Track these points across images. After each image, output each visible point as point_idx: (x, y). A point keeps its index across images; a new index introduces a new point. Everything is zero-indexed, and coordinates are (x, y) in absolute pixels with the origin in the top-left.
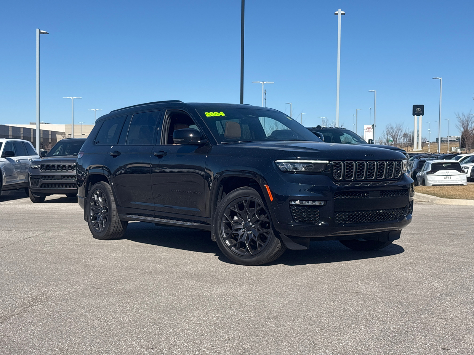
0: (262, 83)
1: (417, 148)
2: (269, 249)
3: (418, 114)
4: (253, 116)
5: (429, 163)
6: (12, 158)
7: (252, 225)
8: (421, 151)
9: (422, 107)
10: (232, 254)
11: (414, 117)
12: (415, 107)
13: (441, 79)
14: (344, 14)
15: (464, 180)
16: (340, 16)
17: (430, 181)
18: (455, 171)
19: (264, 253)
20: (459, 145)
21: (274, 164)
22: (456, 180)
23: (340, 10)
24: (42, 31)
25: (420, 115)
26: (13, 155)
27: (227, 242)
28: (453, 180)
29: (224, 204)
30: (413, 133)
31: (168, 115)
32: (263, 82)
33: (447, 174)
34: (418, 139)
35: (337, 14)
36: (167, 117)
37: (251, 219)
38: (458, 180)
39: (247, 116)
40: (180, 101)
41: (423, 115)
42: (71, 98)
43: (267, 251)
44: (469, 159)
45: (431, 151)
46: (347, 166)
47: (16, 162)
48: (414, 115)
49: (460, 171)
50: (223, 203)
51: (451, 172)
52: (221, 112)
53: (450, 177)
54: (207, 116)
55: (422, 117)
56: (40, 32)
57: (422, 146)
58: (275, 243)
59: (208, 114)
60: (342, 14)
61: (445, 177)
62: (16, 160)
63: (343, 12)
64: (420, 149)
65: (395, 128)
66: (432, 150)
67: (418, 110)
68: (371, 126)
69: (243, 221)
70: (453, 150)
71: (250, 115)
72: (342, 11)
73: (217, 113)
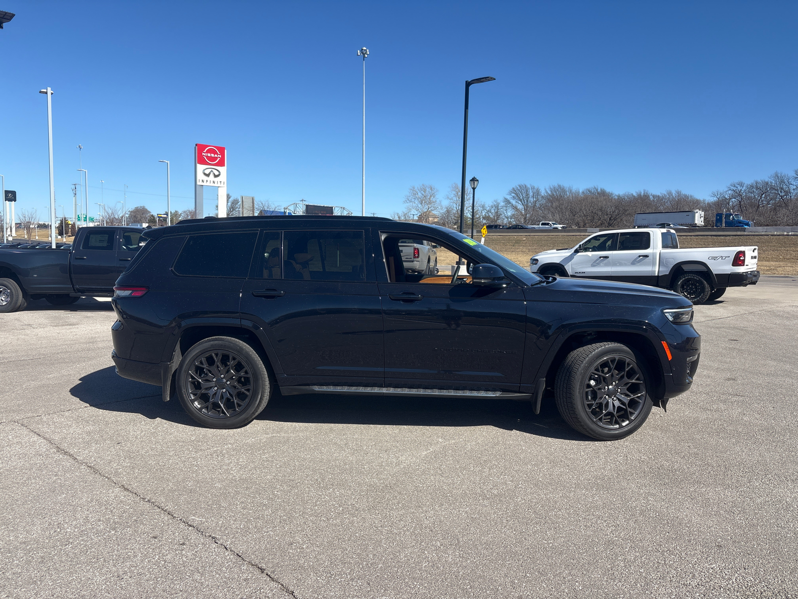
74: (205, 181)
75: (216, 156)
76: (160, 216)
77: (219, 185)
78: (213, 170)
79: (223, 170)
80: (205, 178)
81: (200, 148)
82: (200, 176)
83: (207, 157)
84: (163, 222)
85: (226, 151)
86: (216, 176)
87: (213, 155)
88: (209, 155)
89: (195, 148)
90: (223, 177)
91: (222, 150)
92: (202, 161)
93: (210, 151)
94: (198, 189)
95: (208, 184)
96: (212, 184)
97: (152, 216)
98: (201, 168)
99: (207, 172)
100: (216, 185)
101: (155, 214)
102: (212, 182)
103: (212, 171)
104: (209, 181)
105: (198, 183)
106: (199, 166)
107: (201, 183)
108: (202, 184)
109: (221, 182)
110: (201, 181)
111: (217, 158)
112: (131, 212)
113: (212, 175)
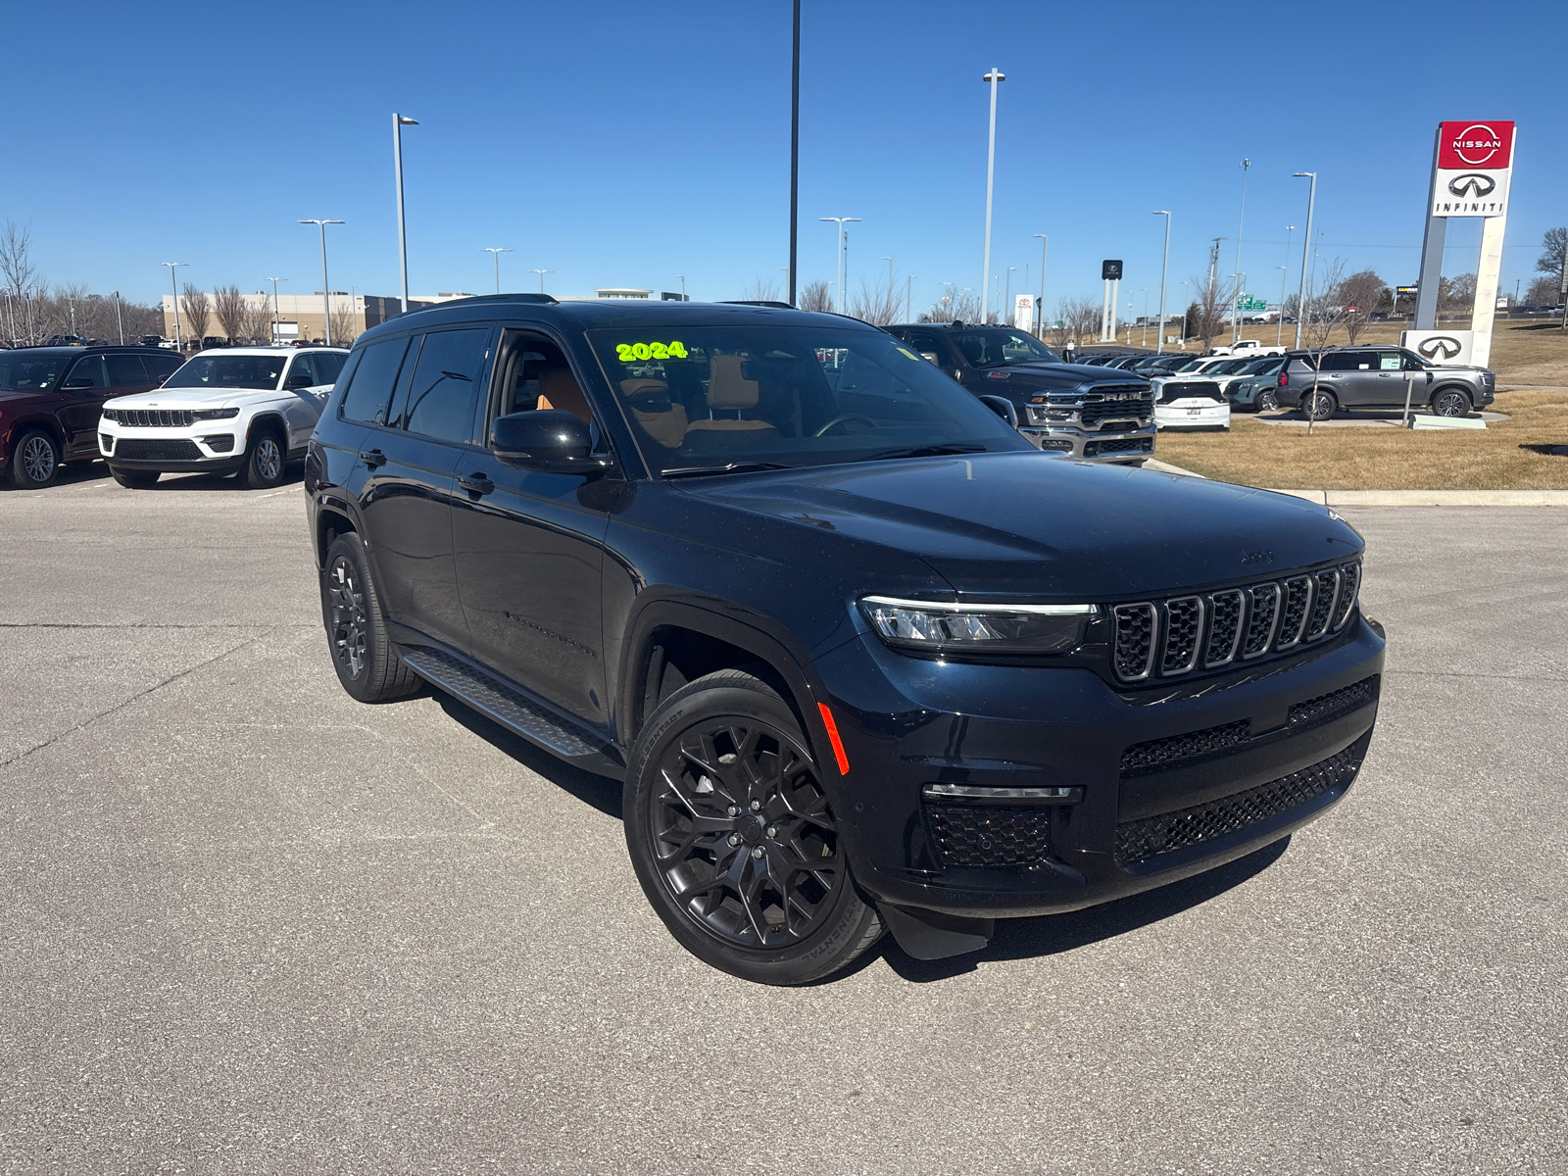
0: (838, 220)
1: (1108, 338)
2: (831, 942)
3: (1112, 278)
4: (789, 355)
5: (1158, 383)
6: (309, 389)
7: (766, 827)
8: (1113, 343)
9: (1119, 264)
10: (690, 928)
11: (1105, 283)
12: (1107, 264)
13: (1170, 213)
14: (1003, 79)
15: (1224, 417)
16: (994, 83)
17: (1160, 418)
18: (1209, 399)
19: (813, 951)
20: (1180, 332)
21: (855, 609)
22: (1210, 418)
23: (994, 70)
24: (405, 119)
25: (1114, 279)
26: (310, 385)
27: (675, 876)
28: (1205, 418)
29: (661, 734)
30: (1101, 309)
31: (509, 346)
32: (841, 219)
33: (1192, 406)
34: (1110, 319)
35: (989, 79)
36: (504, 352)
37: (763, 800)
38: (1215, 418)
39: (768, 355)
40: (549, 299)
41: (1120, 279)
42: (493, 250)
43: (823, 946)
44: (1218, 366)
45: (1131, 343)
46: (1175, 619)
47: (319, 398)
48: (1104, 278)
49: (1219, 401)
50: (658, 728)
51: (1200, 401)
52: (675, 344)
53: (1198, 410)
54: (622, 358)
55: (1119, 284)
56: (400, 121)
57: (1117, 334)
58: (857, 923)
59: (626, 352)
60: (999, 79)
61: (1189, 411)
62: (318, 394)
63: (1002, 75)
64: (1113, 338)
65: (1078, 306)
66: (1133, 340)
67: (1112, 270)
68: (1031, 299)
69: (732, 804)
70: (1170, 341)
71: (776, 352)
72: (998, 72)
73: (662, 346)
74: (1453, 207)
75: (1488, 144)
76: (1403, 290)
77: (1487, 212)
78: (1476, 179)
79: (1502, 177)
80: (1454, 199)
81: (1450, 130)
82: (1442, 195)
83: (1465, 150)
84: (1408, 303)
85: (1515, 129)
86: (1481, 193)
87: (1479, 144)
88: (1470, 144)
89: (1438, 131)
90: (1500, 195)
91: (1504, 129)
92: (1449, 161)
93: (1475, 135)
94: (1433, 228)
95: (1460, 212)
96: (1470, 212)
97: (1387, 291)
98: (1444, 176)
99: (1459, 185)
100: (1479, 212)
101: (1392, 286)
102: (1470, 207)
103: (1473, 182)
104: (1462, 207)
105: (1435, 213)
106: (1440, 172)
107: (1442, 212)
108: (1446, 213)
109: (1492, 205)
110: (1442, 207)
111: (1489, 149)
112: (1342, 286)
113: (1471, 191)
